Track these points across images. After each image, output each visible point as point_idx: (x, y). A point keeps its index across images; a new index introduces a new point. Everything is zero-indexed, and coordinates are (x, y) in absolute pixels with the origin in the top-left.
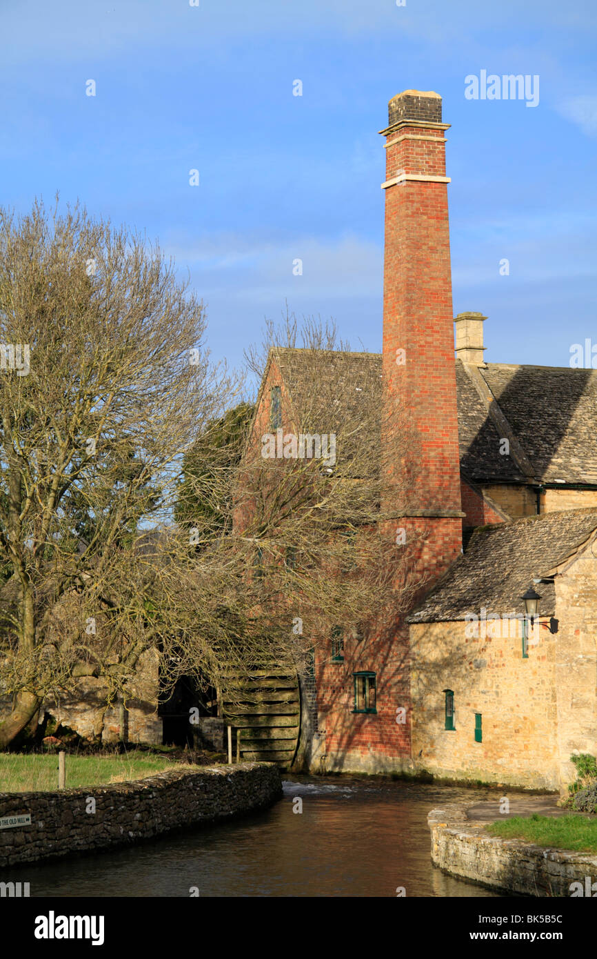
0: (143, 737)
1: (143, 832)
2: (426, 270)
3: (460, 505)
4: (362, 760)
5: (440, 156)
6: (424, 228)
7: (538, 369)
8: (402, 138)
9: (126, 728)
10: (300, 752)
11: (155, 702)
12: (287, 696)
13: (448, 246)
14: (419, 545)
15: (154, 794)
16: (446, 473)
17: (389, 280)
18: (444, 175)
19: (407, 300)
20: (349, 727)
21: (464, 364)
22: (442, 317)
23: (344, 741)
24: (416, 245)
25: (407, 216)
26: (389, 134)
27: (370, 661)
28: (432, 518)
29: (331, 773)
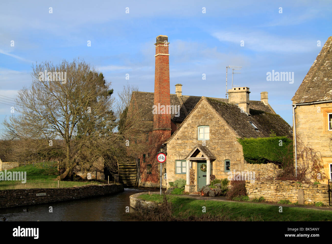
0: (100, 178)
1: (77, 198)
2: (164, 75)
3: (170, 127)
4: (148, 184)
5: (167, 50)
6: (163, 65)
7: (194, 97)
8: (159, 46)
9: (96, 176)
10: (137, 182)
11: (103, 171)
12: (133, 170)
13: (169, 69)
14: (161, 136)
15: (81, 190)
16: (167, 120)
17: (156, 77)
18: (168, 54)
19: (159, 81)
20: (146, 177)
21: (177, 95)
22: (167, 85)
23: (145, 180)
24: (162, 69)
25: (160, 63)
26: (156, 44)
27: (150, 162)
28: (164, 130)
29: (142, 187)
